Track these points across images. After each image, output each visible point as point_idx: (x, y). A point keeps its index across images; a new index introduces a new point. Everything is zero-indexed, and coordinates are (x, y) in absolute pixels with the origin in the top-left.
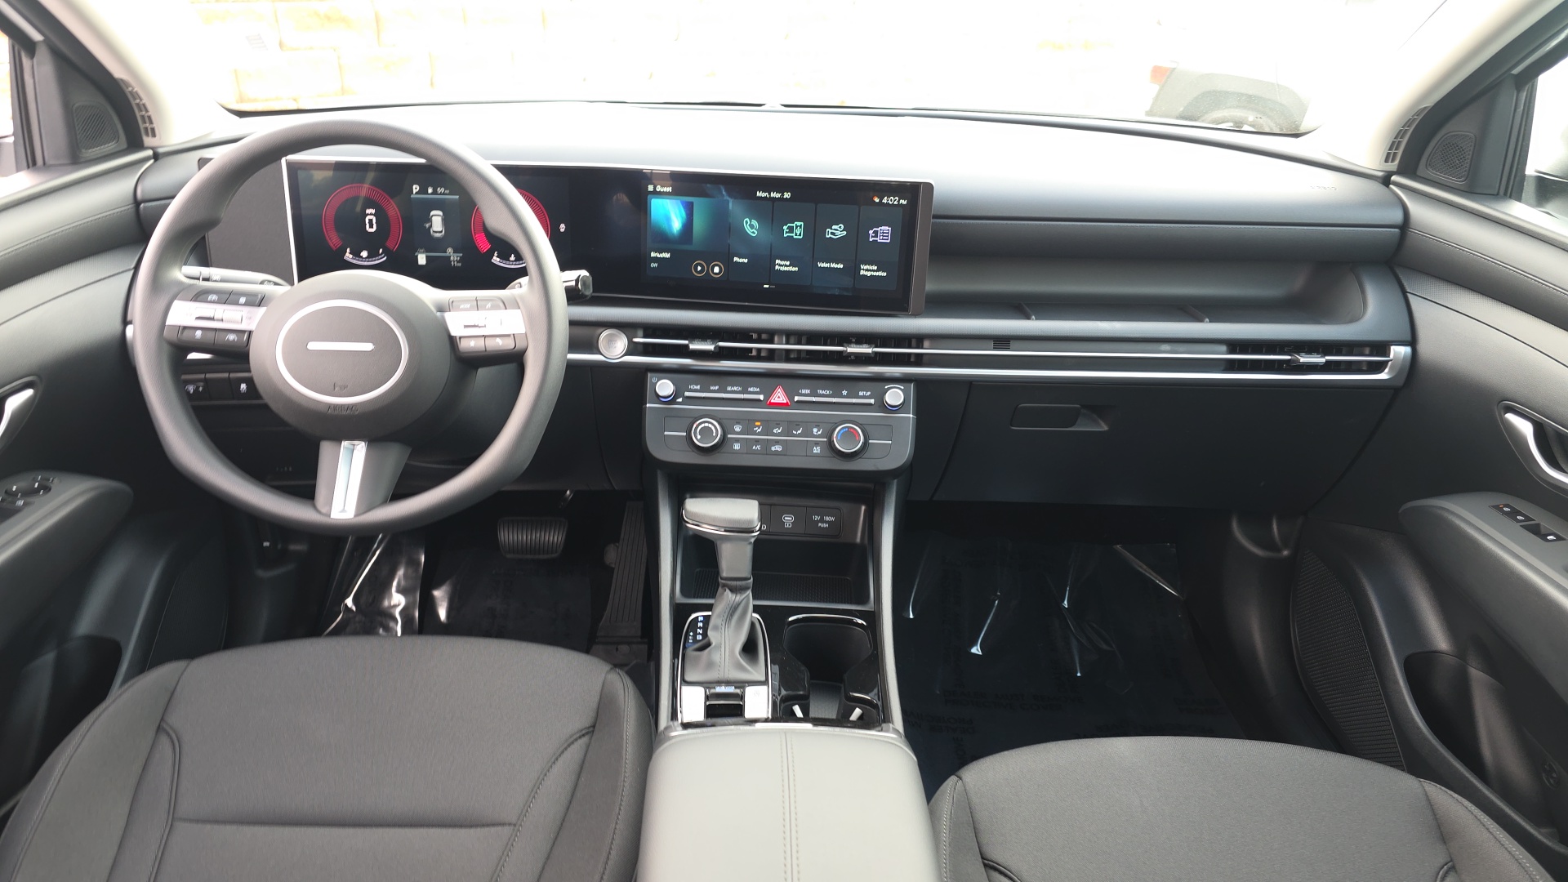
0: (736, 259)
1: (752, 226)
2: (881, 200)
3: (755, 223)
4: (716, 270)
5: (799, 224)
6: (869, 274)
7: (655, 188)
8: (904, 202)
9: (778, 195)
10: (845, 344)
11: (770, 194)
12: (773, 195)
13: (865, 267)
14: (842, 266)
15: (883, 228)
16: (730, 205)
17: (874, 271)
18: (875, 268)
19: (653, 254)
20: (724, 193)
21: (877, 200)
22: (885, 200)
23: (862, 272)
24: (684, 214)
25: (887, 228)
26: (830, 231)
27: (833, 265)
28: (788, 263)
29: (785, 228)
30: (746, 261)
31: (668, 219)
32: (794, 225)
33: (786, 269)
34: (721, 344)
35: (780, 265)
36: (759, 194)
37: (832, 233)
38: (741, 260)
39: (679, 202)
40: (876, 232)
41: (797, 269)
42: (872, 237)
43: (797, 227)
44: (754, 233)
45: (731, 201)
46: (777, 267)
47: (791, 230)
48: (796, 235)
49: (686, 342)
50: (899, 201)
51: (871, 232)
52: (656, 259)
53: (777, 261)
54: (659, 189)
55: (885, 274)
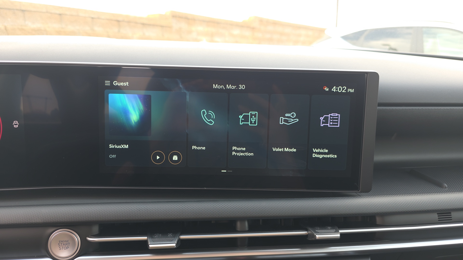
0: (194, 147)
1: (209, 117)
2: (330, 89)
3: (211, 113)
4: (175, 158)
5: (253, 113)
6: (321, 156)
7: (112, 83)
8: (352, 91)
9: (234, 87)
10: (310, 229)
11: (225, 87)
12: (229, 87)
13: (317, 151)
14: (295, 150)
15: (332, 115)
16: (188, 97)
17: (325, 153)
18: (327, 151)
19: (111, 146)
20: (181, 86)
21: (327, 89)
22: (334, 89)
23: (315, 155)
24: (141, 107)
25: (337, 115)
26: (283, 119)
27: (287, 150)
28: (244, 149)
29: (241, 117)
30: (204, 148)
31: (126, 112)
32: (249, 114)
33: (242, 154)
34: (183, 237)
35: (237, 151)
36: (215, 86)
37: (285, 121)
38: (199, 148)
39: (136, 95)
40: (326, 119)
41: (252, 154)
42: (323, 123)
43: (252, 115)
44: (211, 123)
45: (188, 93)
46: (234, 153)
47: (246, 118)
48: (251, 123)
49: (145, 238)
50: (347, 90)
51: (322, 118)
52: (114, 151)
53: (234, 148)
54: (116, 83)
55: (336, 156)
